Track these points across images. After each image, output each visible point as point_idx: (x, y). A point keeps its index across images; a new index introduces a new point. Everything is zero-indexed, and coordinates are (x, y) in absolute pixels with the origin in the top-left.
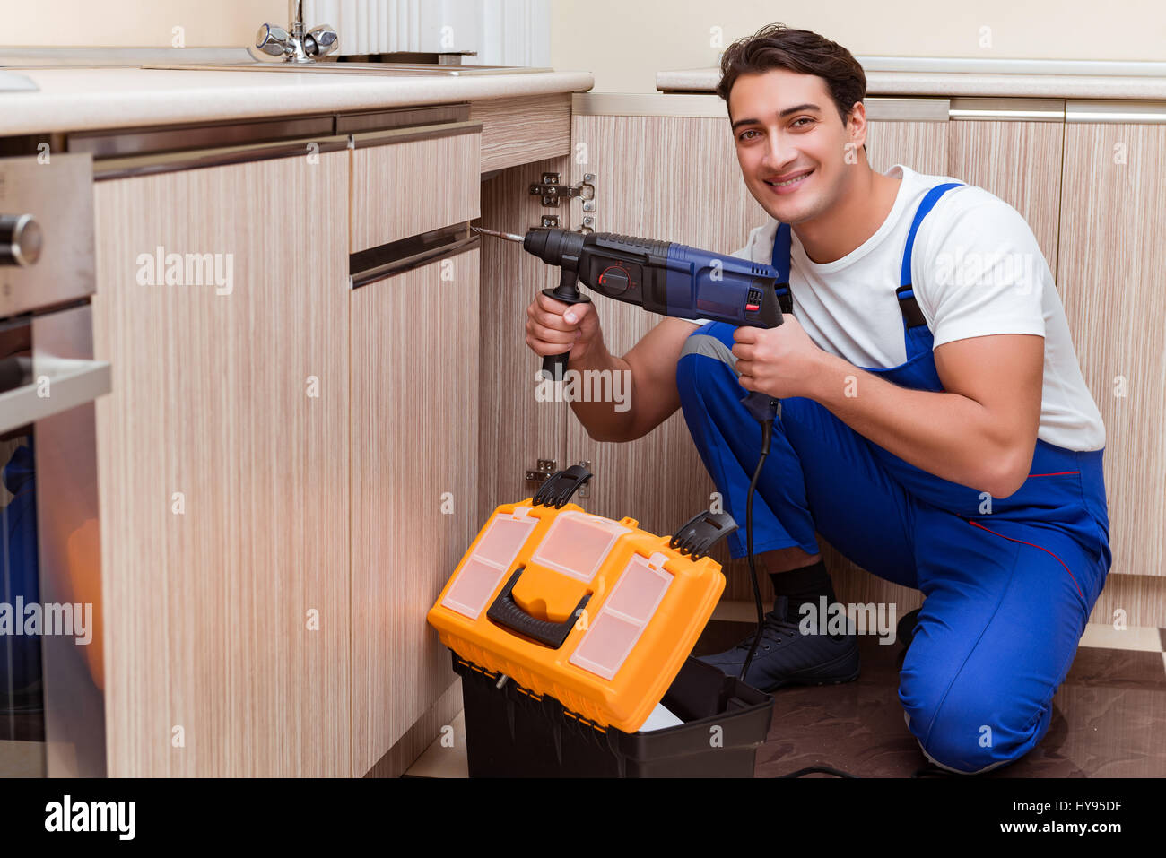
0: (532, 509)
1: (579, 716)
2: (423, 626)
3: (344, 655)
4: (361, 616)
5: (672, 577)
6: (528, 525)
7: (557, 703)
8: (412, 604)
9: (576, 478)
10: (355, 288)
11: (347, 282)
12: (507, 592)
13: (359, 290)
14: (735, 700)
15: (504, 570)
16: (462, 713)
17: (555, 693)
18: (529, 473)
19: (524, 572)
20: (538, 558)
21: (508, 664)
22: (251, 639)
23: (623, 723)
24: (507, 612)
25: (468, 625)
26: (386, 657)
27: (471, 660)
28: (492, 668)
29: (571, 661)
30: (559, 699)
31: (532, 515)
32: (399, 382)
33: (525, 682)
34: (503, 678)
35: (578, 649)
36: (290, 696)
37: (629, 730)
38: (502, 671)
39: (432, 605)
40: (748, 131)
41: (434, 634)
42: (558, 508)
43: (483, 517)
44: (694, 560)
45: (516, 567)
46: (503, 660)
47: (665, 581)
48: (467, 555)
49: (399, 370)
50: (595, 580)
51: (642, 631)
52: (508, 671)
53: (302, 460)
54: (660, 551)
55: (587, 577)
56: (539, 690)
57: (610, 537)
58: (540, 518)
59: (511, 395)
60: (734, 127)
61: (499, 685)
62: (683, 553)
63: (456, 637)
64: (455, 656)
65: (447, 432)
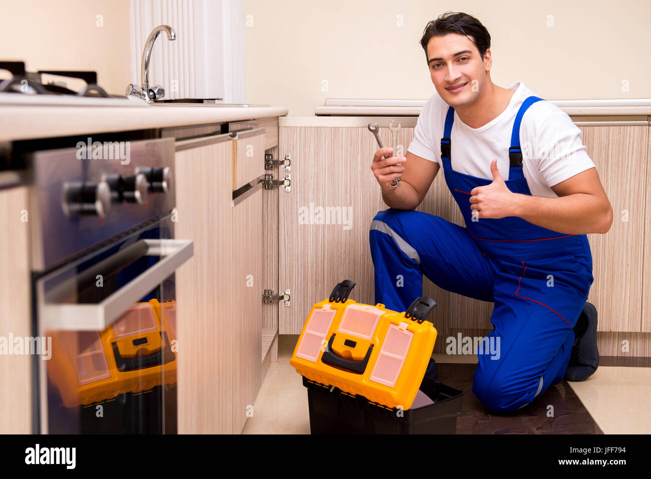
0: (331, 304)
1: (377, 404)
5: (413, 334)
6: (332, 314)
7: (364, 398)
9: (348, 286)
10: (234, 206)
12: (329, 348)
15: (325, 336)
19: (336, 338)
20: (342, 329)
24: (331, 358)
29: (370, 379)
30: (366, 396)
31: (332, 308)
35: (373, 373)
40: (437, 64)
42: (342, 302)
44: (420, 323)
45: (331, 335)
47: (409, 336)
50: (374, 339)
51: (403, 361)
54: (401, 321)
55: (369, 337)
56: (354, 392)
57: (376, 316)
58: (337, 309)
60: (429, 62)
62: (413, 320)
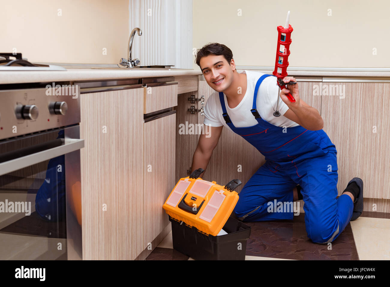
0: (189, 179)
1: (202, 232)
2: (162, 209)
3: (142, 216)
4: (146, 206)
5: (225, 196)
6: (188, 183)
7: (196, 229)
8: (159, 203)
9: (200, 171)
10: (145, 122)
11: (143, 121)
12: (183, 200)
13: (146, 123)
14: (241, 228)
15: (182, 195)
16: (171, 231)
17: (196, 226)
18: (188, 171)
19: (187, 195)
20: (191, 191)
21: (183, 218)
22: (119, 212)
23: (213, 234)
24: (183, 205)
25: (173, 209)
26: (152, 217)
27: (174, 218)
28: (179, 220)
30: (197, 227)
31: (189, 181)
32: (156, 146)
33: (188, 223)
34: (182, 222)
35: (201, 215)
36: (128, 226)
37: (215, 235)
38: (181, 220)
39: (164, 204)
40: (206, 71)
41: (165, 211)
42: (196, 179)
43: (177, 182)
44: (231, 192)
45: (185, 194)
46: (182, 217)
47: (223, 197)
48: (173, 191)
49: (156, 143)
50: (206, 197)
52: (183, 220)
53: (131, 166)
54: (222, 190)
55: (204, 196)
56: (191, 225)
57: (210, 186)
58: (191, 181)
59: (183, 151)
61: (181, 224)
62: (228, 190)
63: (170, 212)
64: (170, 217)
65: (168, 160)
